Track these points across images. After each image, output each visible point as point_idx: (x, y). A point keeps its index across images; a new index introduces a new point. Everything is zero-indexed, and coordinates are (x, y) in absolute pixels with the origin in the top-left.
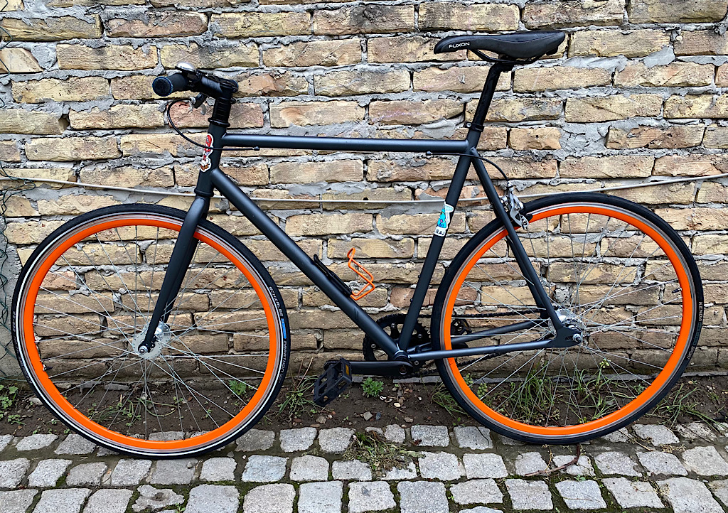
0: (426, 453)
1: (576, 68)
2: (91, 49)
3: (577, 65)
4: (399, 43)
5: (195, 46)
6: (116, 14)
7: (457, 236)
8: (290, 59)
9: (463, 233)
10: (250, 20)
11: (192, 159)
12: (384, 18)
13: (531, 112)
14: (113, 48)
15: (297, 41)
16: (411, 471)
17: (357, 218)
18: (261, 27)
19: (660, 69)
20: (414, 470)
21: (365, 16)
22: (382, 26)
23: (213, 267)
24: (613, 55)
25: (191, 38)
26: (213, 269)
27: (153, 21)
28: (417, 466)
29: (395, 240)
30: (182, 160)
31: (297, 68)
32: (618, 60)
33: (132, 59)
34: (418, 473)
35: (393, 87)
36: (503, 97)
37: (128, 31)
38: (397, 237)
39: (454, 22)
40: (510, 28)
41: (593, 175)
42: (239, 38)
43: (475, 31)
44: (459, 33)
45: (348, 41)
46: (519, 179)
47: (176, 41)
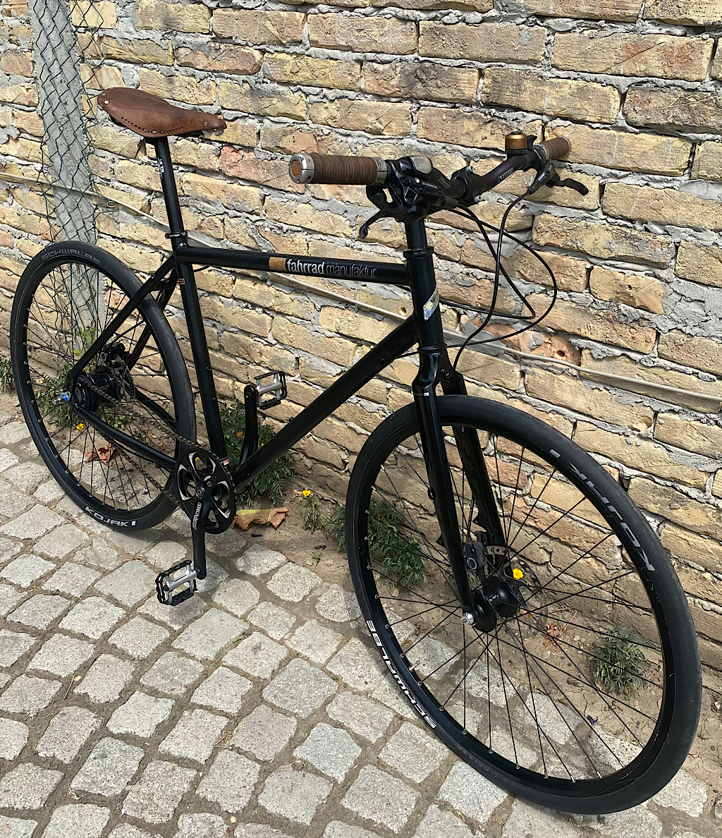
1: (699, 197)
2: (163, 76)
3: (702, 193)
4: (455, 118)
5: (247, 86)
6: (184, 43)
8: (335, 118)
10: (299, 64)
11: (239, 214)
12: (439, 82)
13: (622, 250)
14: (181, 77)
15: (343, 97)
18: (308, 74)
21: (417, 77)
22: (437, 93)
25: (244, 77)
27: (213, 54)
30: (232, 212)
31: (341, 131)
33: (195, 92)
36: (585, 218)
37: (192, 62)
39: (525, 99)
40: (604, 120)
41: (711, 369)
42: (288, 84)
43: (553, 118)
44: (532, 116)
45: (399, 105)
46: (594, 341)
47: (231, 79)
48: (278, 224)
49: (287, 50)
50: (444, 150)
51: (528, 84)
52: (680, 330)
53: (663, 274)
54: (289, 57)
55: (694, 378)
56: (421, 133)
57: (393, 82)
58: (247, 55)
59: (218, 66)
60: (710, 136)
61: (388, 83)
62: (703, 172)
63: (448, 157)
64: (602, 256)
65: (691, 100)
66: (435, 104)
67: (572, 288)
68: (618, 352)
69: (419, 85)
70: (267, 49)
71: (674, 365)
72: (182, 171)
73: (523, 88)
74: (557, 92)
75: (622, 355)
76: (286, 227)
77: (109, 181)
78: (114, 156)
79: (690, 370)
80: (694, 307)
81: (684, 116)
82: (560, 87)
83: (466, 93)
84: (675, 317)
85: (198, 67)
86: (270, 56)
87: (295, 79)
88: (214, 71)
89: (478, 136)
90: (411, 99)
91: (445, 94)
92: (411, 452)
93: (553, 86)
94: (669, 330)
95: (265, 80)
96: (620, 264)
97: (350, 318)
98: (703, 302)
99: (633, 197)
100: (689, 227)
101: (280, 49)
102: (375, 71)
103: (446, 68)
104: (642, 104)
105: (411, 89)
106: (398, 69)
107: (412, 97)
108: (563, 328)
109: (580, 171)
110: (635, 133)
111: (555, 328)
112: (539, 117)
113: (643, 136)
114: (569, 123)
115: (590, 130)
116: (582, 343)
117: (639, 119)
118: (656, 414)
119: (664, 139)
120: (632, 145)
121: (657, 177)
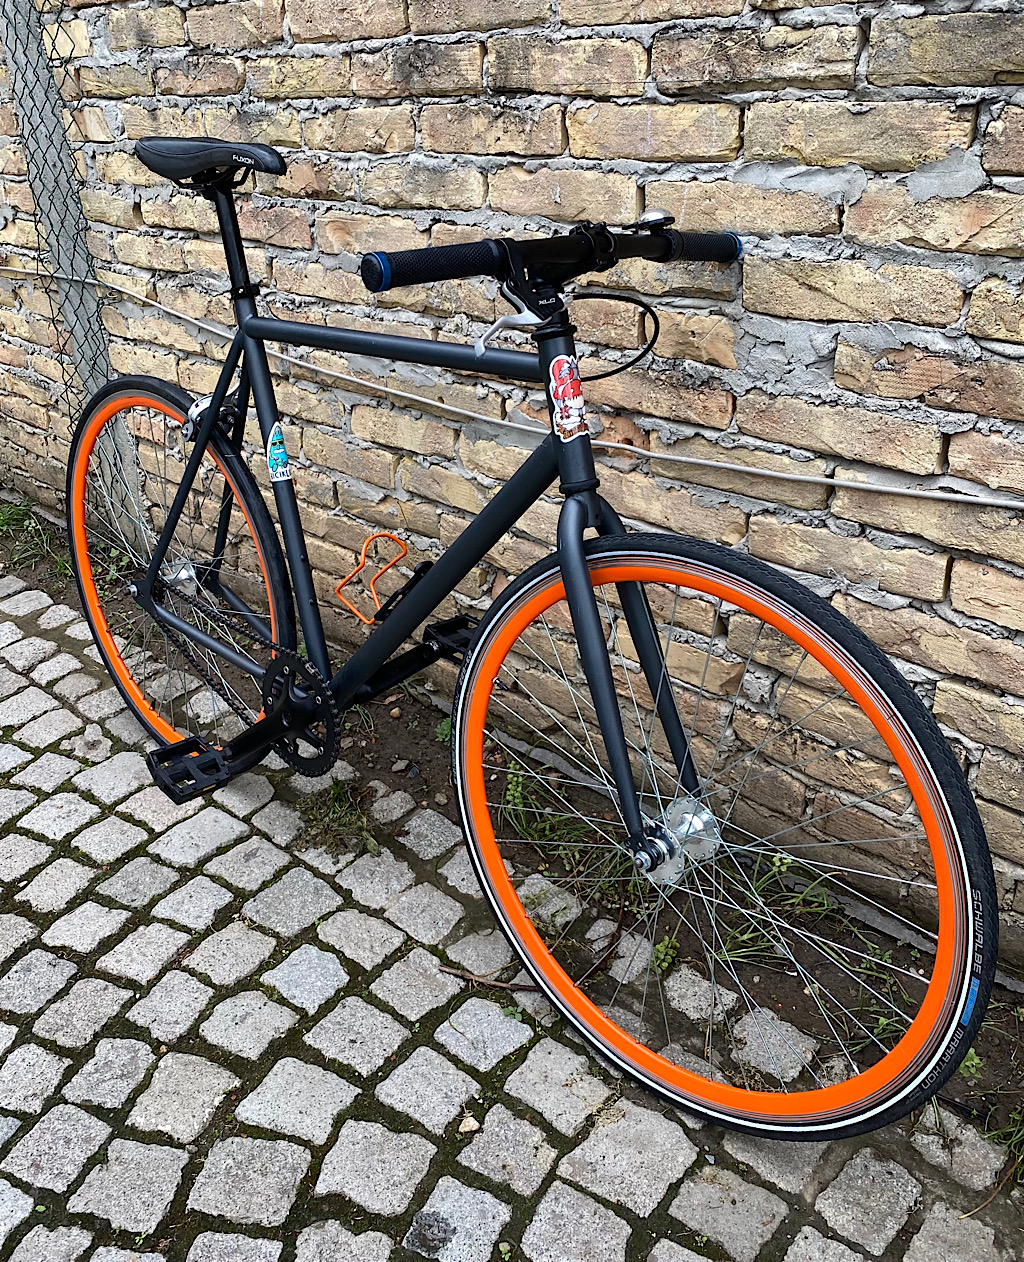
0: (386, 852)
1: (758, 187)
2: (147, 112)
3: (760, 181)
4: (461, 116)
5: (233, 110)
6: (161, 62)
8: (331, 138)
10: (283, 70)
12: (437, 68)
13: (677, 279)
14: (164, 110)
15: (336, 108)
16: (336, 862)
17: (434, 429)
18: (294, 82)
19: (947, 206)
20: (341, 865)
21: (411, 65)
22: (436, 84)
24: (834, 162)
25: (229, 98)
27: (193, 72)
28: (351, 862)
29: (483, 485)
31: (341, 155)
32: (846, 176)
34: (339, 871)
35: (457, 199)
37: (173, 87)
38: (486, 481)
39: (536, 76)
40: (630, 92)
41: (804, 443)
42: (275, 99)
43: (573, 97)
44: (547, 99)
45: (399, 108)
46: (661, 418)
47: (216, 103)
48: (291, 296)
49: (270, 53)
50: (455, 165)
51: (536, 54)
52: (760, 389)
53: (729, 309)
54: (273, 63)
55: (786, 459)
56: (427, 144)
57: (388, 77)
58: (228, 67)
59: (201, 88)
60: (757, 95)
61: (382, 79)
62: (757, 149)
63: (462, 173)
64: (655, 293)
65: (729, 44)
66: (437, 100)
67: (625, 344)
68: (690, 431)
69: (416, 77)
70: (249, 55)
71: (759, 443)
72: (182, 238)
73: (531, 61)
74: (571, 59)
75: (697, 434)
76: (298, 299)
77: (109, 262)
78: (112, 229)
79: (779, 448)
80: (773, 353)
81: (722, 70)
82: (573, 52)
83: (470, 78)
84: (751, 371)
85: (179, 93)
86: (253, 64)
87: (283, 91)
88: (196, 96)
89: (490, 138)
90: (410, 97)
91: (446, 83)
92: (474, 603)
93: (565, 51)
94: (748, 392)
95: (251, 98)
96: (678, 301)
97: (384, 420)
98: (783, 343)
99: (679, 200)
100: (752, 234)
101: (262, 52)
102: (365, 64)
103: (443, 47)
104: (671, 60)
105: (408, 83)
106: (390, 58)
107: (411, 95)
108: (621, 403)
109: (611, 170)
110: (668, 104)
111: (612, 404)
112: (556, 99)
113: (679, 107)
114: (591, 102)
115: (617, 108)
116: (646, 423)
117: (670, 82)
118: (748, 516)
119: (705, 108)
120: (669, 122)
121: (705, 166)
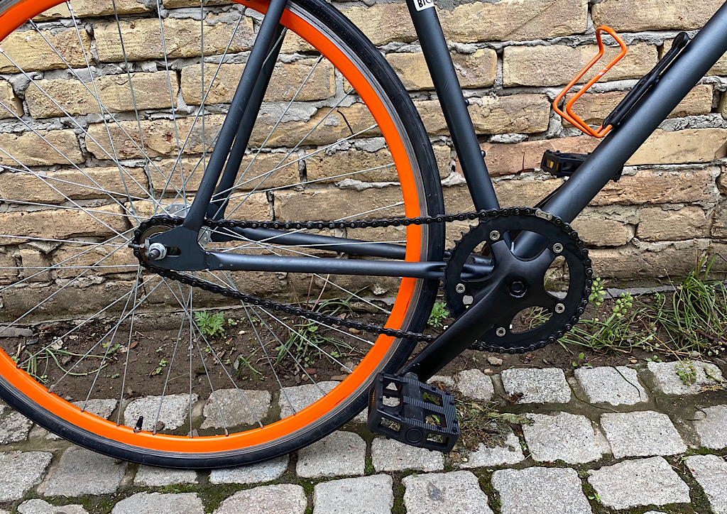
0: (535, 416)
7: (572, 41)
9: (583, 34)
16: (512, 449)
20: (518, 447)
23: (147, 119)
26: (148, 123)
28: (522, 440)
29: (462, 53)
34: (526, 453)
38: (467, 48)
